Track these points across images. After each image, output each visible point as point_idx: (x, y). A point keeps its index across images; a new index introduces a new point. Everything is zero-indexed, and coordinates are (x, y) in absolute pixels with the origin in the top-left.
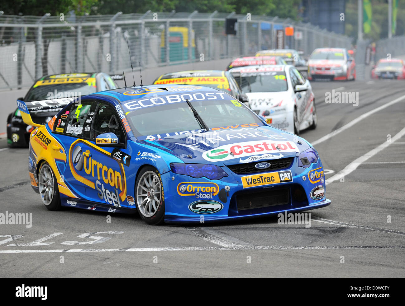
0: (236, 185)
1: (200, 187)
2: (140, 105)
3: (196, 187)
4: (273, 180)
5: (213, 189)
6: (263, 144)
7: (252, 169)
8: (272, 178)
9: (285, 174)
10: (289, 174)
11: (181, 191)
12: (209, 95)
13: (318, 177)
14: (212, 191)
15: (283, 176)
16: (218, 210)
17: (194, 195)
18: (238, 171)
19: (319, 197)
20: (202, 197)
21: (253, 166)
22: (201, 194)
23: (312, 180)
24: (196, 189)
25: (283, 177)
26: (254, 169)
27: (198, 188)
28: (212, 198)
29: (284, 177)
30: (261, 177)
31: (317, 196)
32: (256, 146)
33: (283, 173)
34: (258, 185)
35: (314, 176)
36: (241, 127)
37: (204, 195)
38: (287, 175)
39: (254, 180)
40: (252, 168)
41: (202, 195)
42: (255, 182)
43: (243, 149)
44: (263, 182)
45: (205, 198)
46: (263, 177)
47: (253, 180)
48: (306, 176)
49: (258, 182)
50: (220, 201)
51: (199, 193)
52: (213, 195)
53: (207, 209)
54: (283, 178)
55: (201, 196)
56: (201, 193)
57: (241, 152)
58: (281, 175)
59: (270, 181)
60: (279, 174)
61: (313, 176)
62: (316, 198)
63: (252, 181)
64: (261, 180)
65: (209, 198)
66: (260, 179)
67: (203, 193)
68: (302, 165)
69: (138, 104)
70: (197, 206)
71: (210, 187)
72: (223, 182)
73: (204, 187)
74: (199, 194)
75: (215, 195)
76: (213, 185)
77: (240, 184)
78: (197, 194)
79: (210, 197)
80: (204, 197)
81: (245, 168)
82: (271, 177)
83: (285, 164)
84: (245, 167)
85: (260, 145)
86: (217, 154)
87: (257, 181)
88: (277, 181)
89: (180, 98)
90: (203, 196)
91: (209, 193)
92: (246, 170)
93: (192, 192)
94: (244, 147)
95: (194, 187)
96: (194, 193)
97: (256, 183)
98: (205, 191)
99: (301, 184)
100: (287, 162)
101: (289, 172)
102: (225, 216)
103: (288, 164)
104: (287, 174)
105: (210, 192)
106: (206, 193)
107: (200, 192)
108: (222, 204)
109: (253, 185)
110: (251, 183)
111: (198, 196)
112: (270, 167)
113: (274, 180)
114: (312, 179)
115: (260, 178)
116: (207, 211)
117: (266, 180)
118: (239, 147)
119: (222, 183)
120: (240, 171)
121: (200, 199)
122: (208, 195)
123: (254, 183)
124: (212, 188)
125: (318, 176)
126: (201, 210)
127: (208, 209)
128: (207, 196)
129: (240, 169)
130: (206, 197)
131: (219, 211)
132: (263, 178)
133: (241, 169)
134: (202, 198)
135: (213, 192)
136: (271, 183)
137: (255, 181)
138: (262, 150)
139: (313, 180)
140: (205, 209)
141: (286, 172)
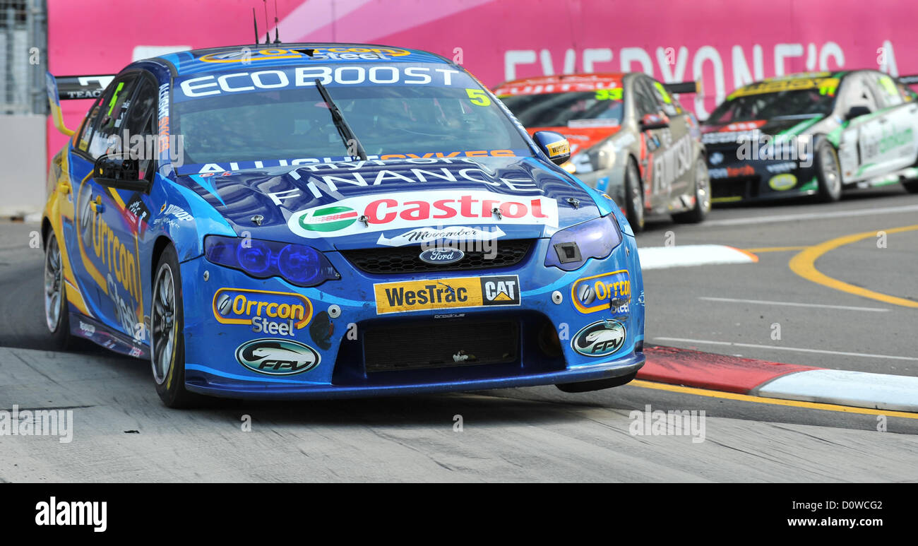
0: (359, 304)
1: (266, 304)
2: (218, 87)
3: (255, 303)
4: (462, 297)
5: (298, 310)
6: (460, 199)
7: (412, 262)
8: (462, 291)
9: (501, 284)
10: (511, 284)
11: (221, 310)
12: (413, 72)
13: (604, 297)
14: (293, 317)
15: (493, 288)
16: (308, 367)
17: (248, 322)
18: (370, 267)
19: (603, 350)
20: (268, 329)
21: (415, 257)
22: (265, 322)
23: (582, 303)
24: (254, 308)
25: (492, 291)
26: (417, 264)
27: (261, 304)
28: (293, 335)
29: (496, 291)
30: (431, 288)
31: (595, 347)
32: (439, 205)
33: (496, 281)
34: (418, 308)
35: (592, 295)
36: (465, 156)
37: (273, 326)
38: (507, 287)
39: (410, 295)
40: (412, 260)
41: (268, 326)
42: (411, 300)
43: (399, 209)
44: (432, 301)
45: (276, 332)
46: (435, 287)
47: (407, 293)
48: (565, 291)
49: (420, 302)
50: (313, 343)
51: (260, 319)
52: (295, 328)
53: (280, 362)
54: (494, 294)
55: (266, 327)
56: (265, 320)
57: (390, 217)
58: (487, 285)
59: (454, 299)
60: (483, 282)
61: (585, 293)
62: (593, 351)
63: (404, 297)
64: (428, 296)
65: (286, 334)
66: (425, 292)
67: (270, 319)
68: (557, 262)
69: (215, 84)
70: (255, 353)
71: (291, 306)
72: (324, 294)
73: (276, 305)
74: (261, 322)
75: (300, 326)
76: (300, 300)
77: (371, 303)
78: (257, 321)
79: (288, 332)
80: (273, 330)
81: (392, 261)
82: (459, 290)
83: (509, 255)
84: (392, 258)
85: (453, 201)
86: (327, 219)
87: (417, 298)
88: (474, 301)
89: (333, 75)
90: (270, 328)
91: (287, 321)
92: (392, 266)
93: (244, 316)
94: (405, 204)
95: (250, 303)
96: (250, 317)
97: (414, 302)
98: (275, 315)
99: (545, 312)
100: (516, 252)
101: (514, 279)
102: (324, 384)
103: (518, 255)
104: (507, 283)
105: (289, 318)
106: (278, 320)
107: (264, 315)
108: (319, 351)
109: (404, 309)
110: (400, 303)
111: (258, 328)
112: (462, 261)
113: (466, 298)
114: (583, 300)
115: (428, 290)
116: (280, 369)
117: (443, 295)
118: (392, 203)
119: (322, 297)
120: (377, 267)
121: (262, 334)
122: (284, 327)
123: (408, 302)
124: (294, 307)
125: (602, 295)
126: (264, 364)
127: (283, 364)
128: (281, 329)
129: (377, 262)
130: (278, 331)
131: (309, 371)
132: (435, 290)
133: (381, 261)
134: (267, 332)
135: (297, 320)
136: (457, 305)
137: (411, 297)
138: (452, 213)
139: (585, 305)
140: (275, 361)
141: (504, 279)
